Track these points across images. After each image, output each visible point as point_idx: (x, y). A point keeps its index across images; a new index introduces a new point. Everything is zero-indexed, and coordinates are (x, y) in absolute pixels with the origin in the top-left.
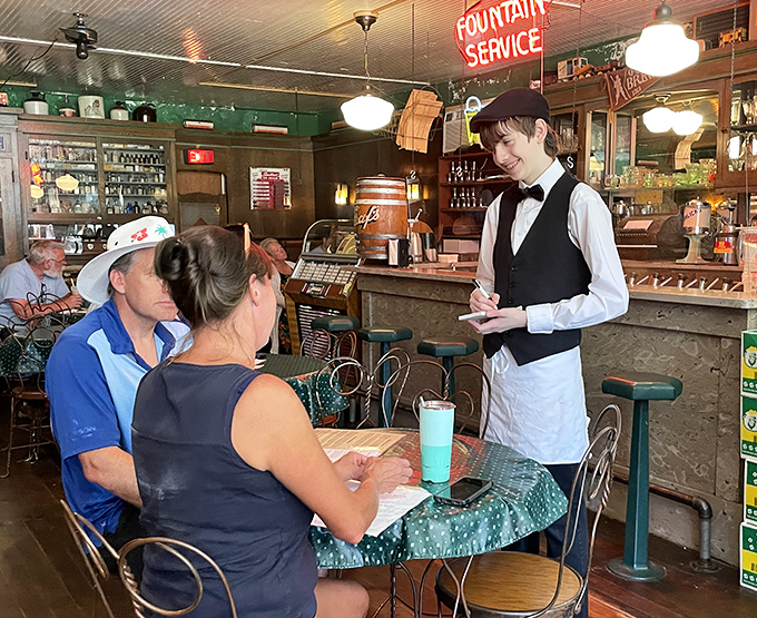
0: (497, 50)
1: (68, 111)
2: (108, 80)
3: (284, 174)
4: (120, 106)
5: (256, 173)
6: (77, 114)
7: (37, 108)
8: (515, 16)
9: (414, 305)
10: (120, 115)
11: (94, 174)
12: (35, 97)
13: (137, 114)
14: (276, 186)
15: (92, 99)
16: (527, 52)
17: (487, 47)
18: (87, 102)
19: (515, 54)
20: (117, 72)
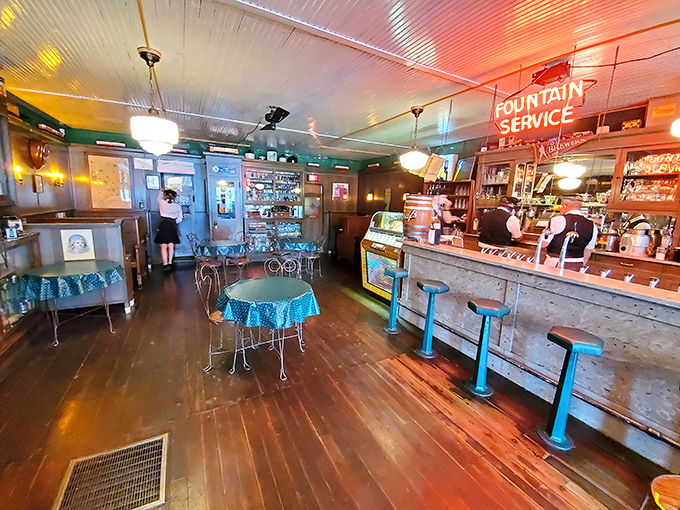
0: (528, 123)
1: (263, 158)
2: (279, 145)
3: (346, 186)
4: (283, 156)
5: (335, 185)
6: (266, 159)
7: (250, 156)
8: (551, 99)
9: (440, 266)
10: (283, 160)
11: (272, 184)
12: (249, 152)
13: (289, 160)
14: (343, 191)
15: (272, 153)
16: (558, 123)
17: (520, 120)
18: (270, 154)
19: (546, 125)
20: (283, 142)
